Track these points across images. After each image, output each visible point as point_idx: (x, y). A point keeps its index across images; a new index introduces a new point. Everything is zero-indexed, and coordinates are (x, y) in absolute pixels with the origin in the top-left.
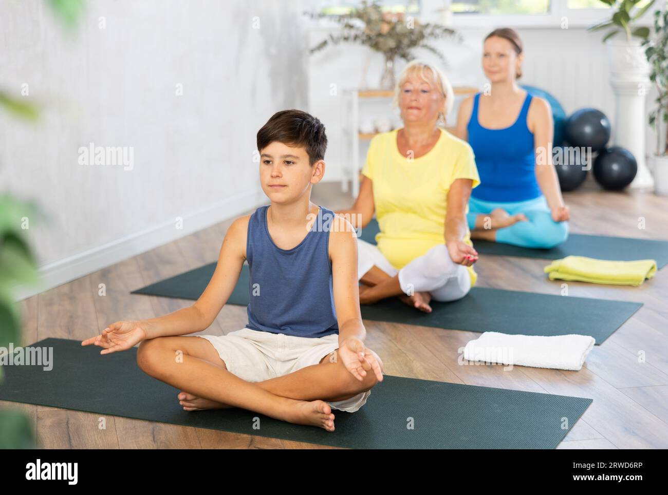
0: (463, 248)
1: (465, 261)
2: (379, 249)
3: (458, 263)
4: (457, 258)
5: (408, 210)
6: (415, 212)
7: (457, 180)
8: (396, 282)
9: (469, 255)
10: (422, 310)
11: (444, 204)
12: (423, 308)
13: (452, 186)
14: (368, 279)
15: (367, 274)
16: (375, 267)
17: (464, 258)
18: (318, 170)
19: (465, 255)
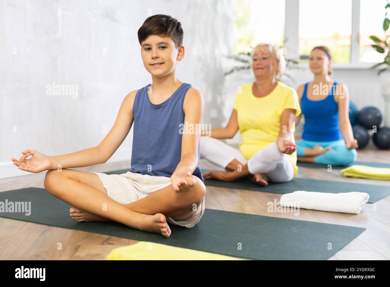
0: (287, 143)
1: (288, 151)
2: (240, 151)
3: (284, 152)
4: (283, 149)
5: (258, 127)
6: (261, 129)
7: (286, 109)
8: (246, 167)
9: (290, 147)
10: (261, 184)
11: (279, 124)
12: (262, 182)
13: (283, 113)
14: (230, 167)
15: (230, 164)
16: (235, 160)
17: (287, 148)
18: (181, 53)
19: (288, 147)
